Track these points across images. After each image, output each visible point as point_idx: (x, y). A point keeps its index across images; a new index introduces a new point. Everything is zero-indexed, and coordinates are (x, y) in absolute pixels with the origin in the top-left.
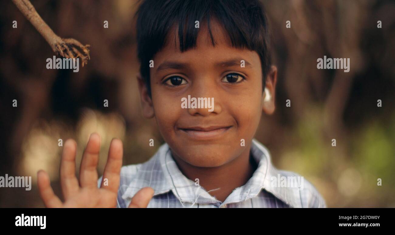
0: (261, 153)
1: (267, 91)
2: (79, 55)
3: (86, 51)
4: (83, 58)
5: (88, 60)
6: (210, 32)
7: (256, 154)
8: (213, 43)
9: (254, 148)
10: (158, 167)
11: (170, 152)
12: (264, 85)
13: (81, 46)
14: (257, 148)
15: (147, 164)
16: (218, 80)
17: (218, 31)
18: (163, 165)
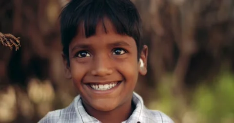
0: (138, 99)
1: (141, 61)
2: (14, 43)
3: (18, 41)
4: (16, 46)
5: (19, 47)
6: (104, 25)
7: (134, 100)
8: (106, 32)
9: (134, 96)
10: (73, 109)
11: (80, 100)
12: (139, 57)
13: (15, 38)
14: (135, 96)
15: (67, 108)
16: (110, 54)
17: (108, 24)
18: (76, 109)
